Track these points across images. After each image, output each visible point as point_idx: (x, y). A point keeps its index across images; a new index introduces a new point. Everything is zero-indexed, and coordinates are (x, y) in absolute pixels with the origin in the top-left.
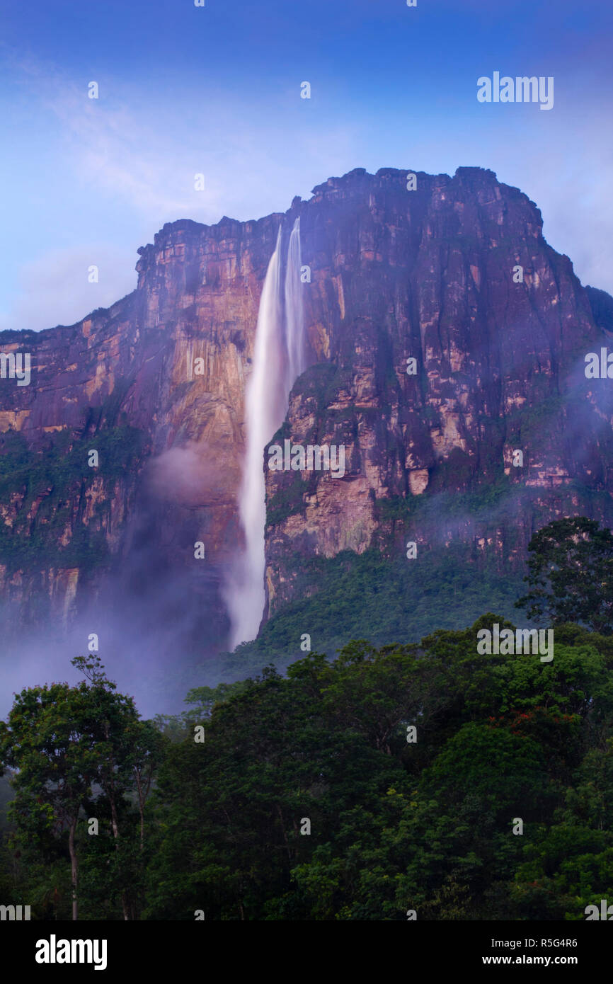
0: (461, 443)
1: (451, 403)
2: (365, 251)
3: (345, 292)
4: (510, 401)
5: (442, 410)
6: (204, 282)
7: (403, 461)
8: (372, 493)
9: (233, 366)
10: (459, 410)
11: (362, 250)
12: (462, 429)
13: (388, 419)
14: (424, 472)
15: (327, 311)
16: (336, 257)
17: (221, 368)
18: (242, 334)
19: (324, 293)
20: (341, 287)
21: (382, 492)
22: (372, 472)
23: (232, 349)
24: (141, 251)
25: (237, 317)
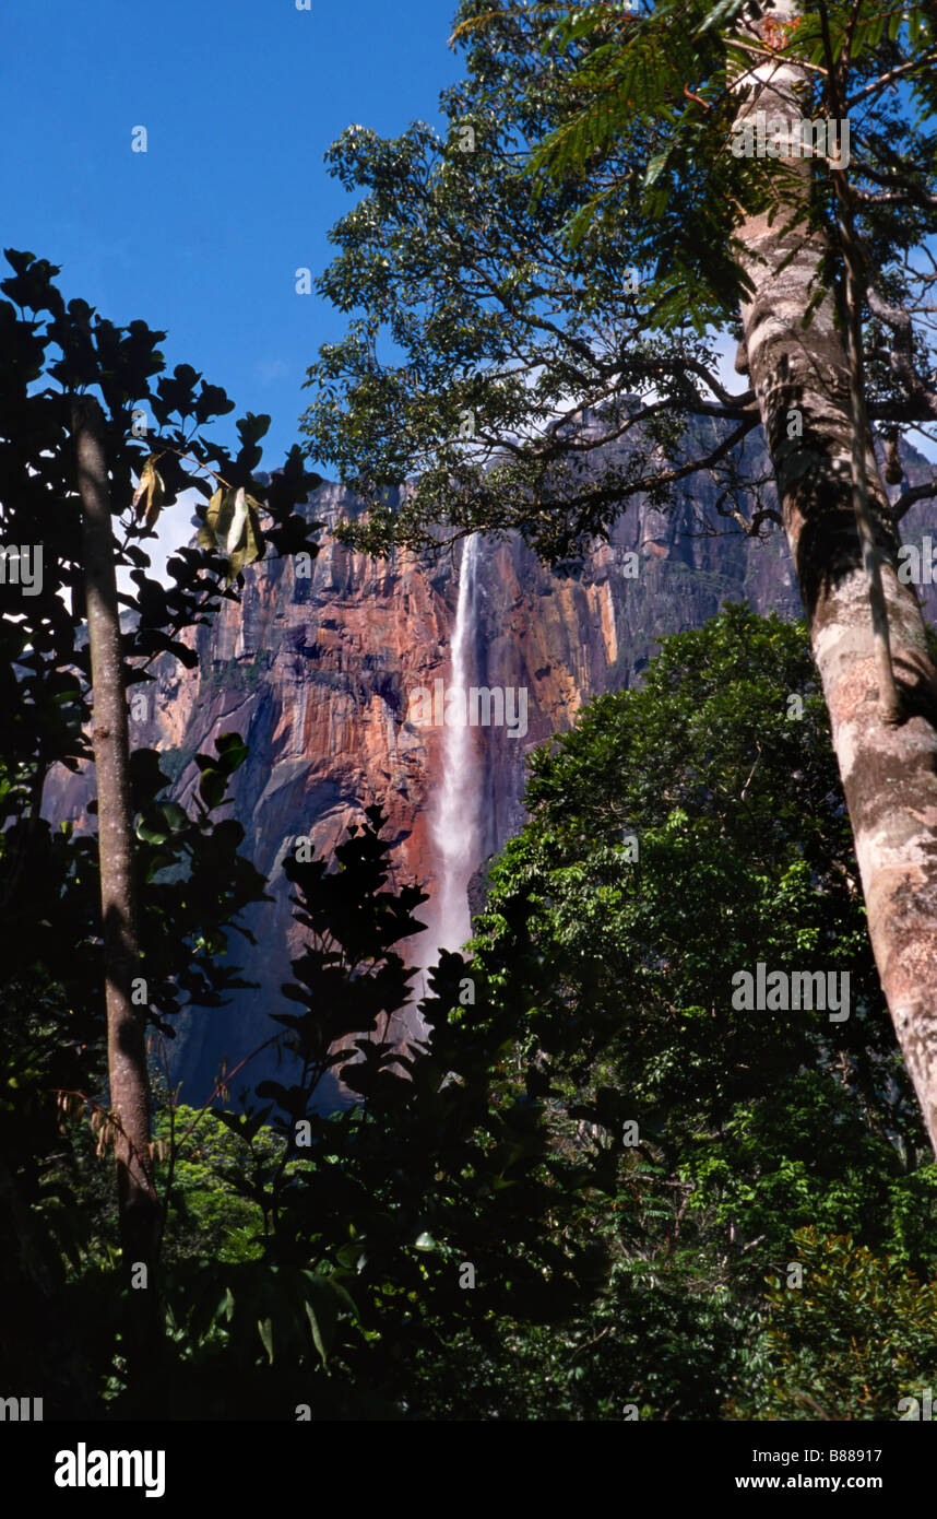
2: (654, 541)
3: (617, 612)
9: (379, 736)
11: (646, 539)
15: (578, 644)
16: (597, 550)
17: (356, 737)
18: (395, 679)
19: (570, 613)
20: (609, 602)
23: (378, 703)
25: (387, 648)
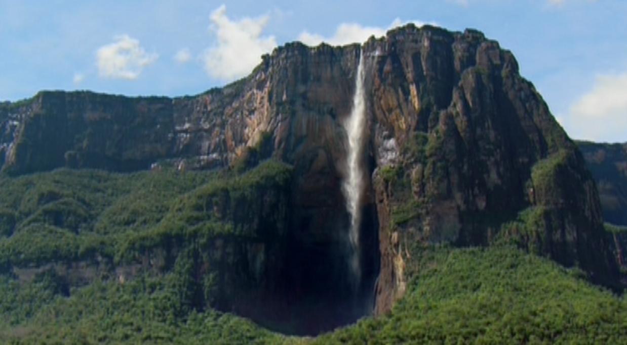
0: (499, 182)
1: (492, 159)
3: (417, 92)
4: (521, 160)
5: (488, 163)
6: (312, 78)
7: (473, 190)
8: (458, 207)
9: (330, 127)
10: (497, 163)
12: (498, 173)
13: (463, 166)
14: (484, 197)
17: (323, 128)
18: (334, 110)
20: (415, 90)
21: (463, 207)
22: (458, 197)
23: (328, 118)
24: (263, 57)
